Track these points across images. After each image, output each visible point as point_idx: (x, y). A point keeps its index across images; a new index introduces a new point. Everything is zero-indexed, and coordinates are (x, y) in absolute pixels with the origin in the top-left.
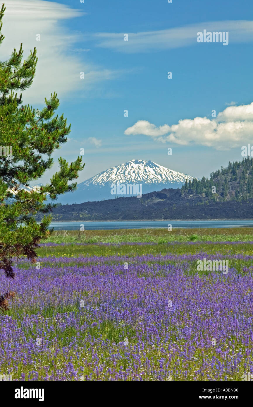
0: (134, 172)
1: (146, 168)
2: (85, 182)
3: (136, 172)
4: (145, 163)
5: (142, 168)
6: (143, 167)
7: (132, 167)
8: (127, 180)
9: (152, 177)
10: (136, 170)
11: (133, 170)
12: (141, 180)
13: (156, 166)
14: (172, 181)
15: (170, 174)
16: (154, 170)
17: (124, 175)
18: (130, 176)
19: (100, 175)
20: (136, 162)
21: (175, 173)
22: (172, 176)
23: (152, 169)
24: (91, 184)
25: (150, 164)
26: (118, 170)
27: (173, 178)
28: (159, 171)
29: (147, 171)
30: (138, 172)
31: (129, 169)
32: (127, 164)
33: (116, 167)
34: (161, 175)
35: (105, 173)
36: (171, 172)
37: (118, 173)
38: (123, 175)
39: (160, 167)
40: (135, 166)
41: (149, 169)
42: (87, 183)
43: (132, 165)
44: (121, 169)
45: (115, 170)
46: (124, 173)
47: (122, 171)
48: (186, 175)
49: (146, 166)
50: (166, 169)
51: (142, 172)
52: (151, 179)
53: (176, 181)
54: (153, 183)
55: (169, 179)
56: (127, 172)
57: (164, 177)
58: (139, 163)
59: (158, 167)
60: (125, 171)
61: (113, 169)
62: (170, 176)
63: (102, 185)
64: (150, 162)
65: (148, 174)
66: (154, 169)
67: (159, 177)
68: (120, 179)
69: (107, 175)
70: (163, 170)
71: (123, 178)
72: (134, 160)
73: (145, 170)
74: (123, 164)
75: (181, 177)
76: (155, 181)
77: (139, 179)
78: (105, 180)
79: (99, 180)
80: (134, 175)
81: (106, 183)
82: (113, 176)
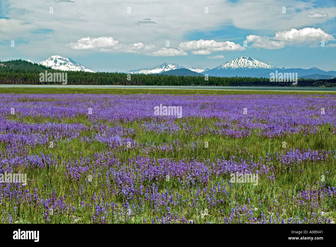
0: (242, 63)
1: (248, 61)
2: (218, 67)
3: (243, 63)
4: (248, 58)
5: (246, 61)
6: (247, 60)
7: (241, 60)
8: (239, 67)
9: (251, 65)
10: (243, 62)
11: (242, 62)
12: (246, 67)
13: (253, 60)
14: (261, 68)
15: (260, 64)
16: (252, 62)
17: (238, 64)
18: (240, 64)
19: (226, 64)
20: (243, 58)
21: (262, 64)
22: (261, 65)
23: (251, 61)
24: (221, 68)
25: (250, 59)
26: (235, 61)
27: (262, 66)
28: (255, 62)
29: (249, 62)
30: (244, 63)
31: (240, 61)
32: (239, 59)
33: (233, 60)
34: (255, 64)
35: (228, 63)
36: (260, 63)
37: (234, 63)
38: (237, 64)
39: (256, 61)
40: (243, 60)
41: (249, 61)
42: (219, 68)
43: (241, 59)
44: (236, 61)
45: (233, 61)
46: (237, 63)
47: (236, 62)
48: (268, 64)
49: (248, 60)
50: (258, 62)
51: (246, 63)
52: (251, 66)
53: (263, 68)
54: (252, 68)
55: (260, 67)
56: (239, 63)
57: (257, 65)
58: (245, 58)
59: (254, 61)
60: (238, 62)
61: (232, 61)
62: (260, 65)
63: (226, 69)
64: (250, 58)
65: (249, 64)
66: (252, 61)
67: (255, 65)
68: (235, 66)
69: (229, 64)
70: (257, 62)
71: (237, 66)
72: (242, 57)
73: (248, 62)
74: (237, 59)
75: (265, 66)
76: (253, 67)
77: (245, 66)
78: (228, 66)
79: (225, 66)
80: (242, 64)
81: (229, 68)
82: (232, 65)
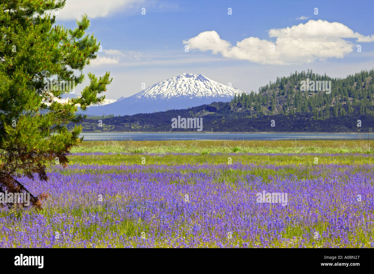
0: (185, 85)
1: (197, 81)
2: (137, 94)
3: (187, 86)
4: (196, 77)
5: (193, 82)
6: (194, 80)
7: (184, 80)
8: (178, 93)
9: (202, 90)
10: (187, 84)
11: (184, 83)
12: (192, 94)
13: (206, 80)
14: (222, 95)
15: (220, 88)
16: (204, 84)
17: (176, 88)
18: (181, 89)
19: (153, 87)
20: (188, 76)
21: (225, 87)
22: (222, 90)
23: (202, 82)
24: (143, 97)
25: (200, 78)
26: (170, 83)
27: (223, 92)
28: (209, 85)
29: (198, 84)
30: (189, 85)
31: (180, 82)
32: (179, 77)
33: (168, 80)
34: (211, 89)
35: (157, 86)
36: (221, 86)
37: (169, 86)
38: (174, 88)
39: (211, 81)
40: (186, 79)
41: (199, 82)
42: (139, 95)
43: (183, 79)
44: (172, 83)
45: (167, 83)
46: (175, 86)
47: (173, 84)
48: (235, 88)
49: (197, 79)
50: (216, 83)
51: (192, 86)
52: (201, 93)
53: (225, 95)
54: (203, 96)
55: (219, 93)
56: (178, 86)
57: (214, 90)
58: (190, 77)
59: (209, 81)
60: (176, 85)
61: (164, 82)
62: (220, 90)
63: (153, 98)
64: (200, 76)
65: (199, 87)
66: (205, 82)
67: (209, 90)
68: (171, 92)
69: (159, 88)
70: (214, 84)
71: (174, 91)
72: (185, 74)
73: (196, 84)
74: (174, 78)
75: (231, 91)
76: (205, 94)
77: (190, 93)
78: (157, 92)
79: (151, 92)
80: (185, 88)
81: (158, 96)
82: (164, 89)
